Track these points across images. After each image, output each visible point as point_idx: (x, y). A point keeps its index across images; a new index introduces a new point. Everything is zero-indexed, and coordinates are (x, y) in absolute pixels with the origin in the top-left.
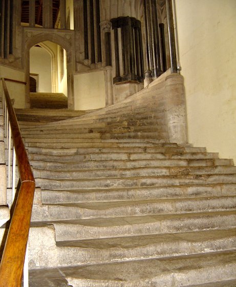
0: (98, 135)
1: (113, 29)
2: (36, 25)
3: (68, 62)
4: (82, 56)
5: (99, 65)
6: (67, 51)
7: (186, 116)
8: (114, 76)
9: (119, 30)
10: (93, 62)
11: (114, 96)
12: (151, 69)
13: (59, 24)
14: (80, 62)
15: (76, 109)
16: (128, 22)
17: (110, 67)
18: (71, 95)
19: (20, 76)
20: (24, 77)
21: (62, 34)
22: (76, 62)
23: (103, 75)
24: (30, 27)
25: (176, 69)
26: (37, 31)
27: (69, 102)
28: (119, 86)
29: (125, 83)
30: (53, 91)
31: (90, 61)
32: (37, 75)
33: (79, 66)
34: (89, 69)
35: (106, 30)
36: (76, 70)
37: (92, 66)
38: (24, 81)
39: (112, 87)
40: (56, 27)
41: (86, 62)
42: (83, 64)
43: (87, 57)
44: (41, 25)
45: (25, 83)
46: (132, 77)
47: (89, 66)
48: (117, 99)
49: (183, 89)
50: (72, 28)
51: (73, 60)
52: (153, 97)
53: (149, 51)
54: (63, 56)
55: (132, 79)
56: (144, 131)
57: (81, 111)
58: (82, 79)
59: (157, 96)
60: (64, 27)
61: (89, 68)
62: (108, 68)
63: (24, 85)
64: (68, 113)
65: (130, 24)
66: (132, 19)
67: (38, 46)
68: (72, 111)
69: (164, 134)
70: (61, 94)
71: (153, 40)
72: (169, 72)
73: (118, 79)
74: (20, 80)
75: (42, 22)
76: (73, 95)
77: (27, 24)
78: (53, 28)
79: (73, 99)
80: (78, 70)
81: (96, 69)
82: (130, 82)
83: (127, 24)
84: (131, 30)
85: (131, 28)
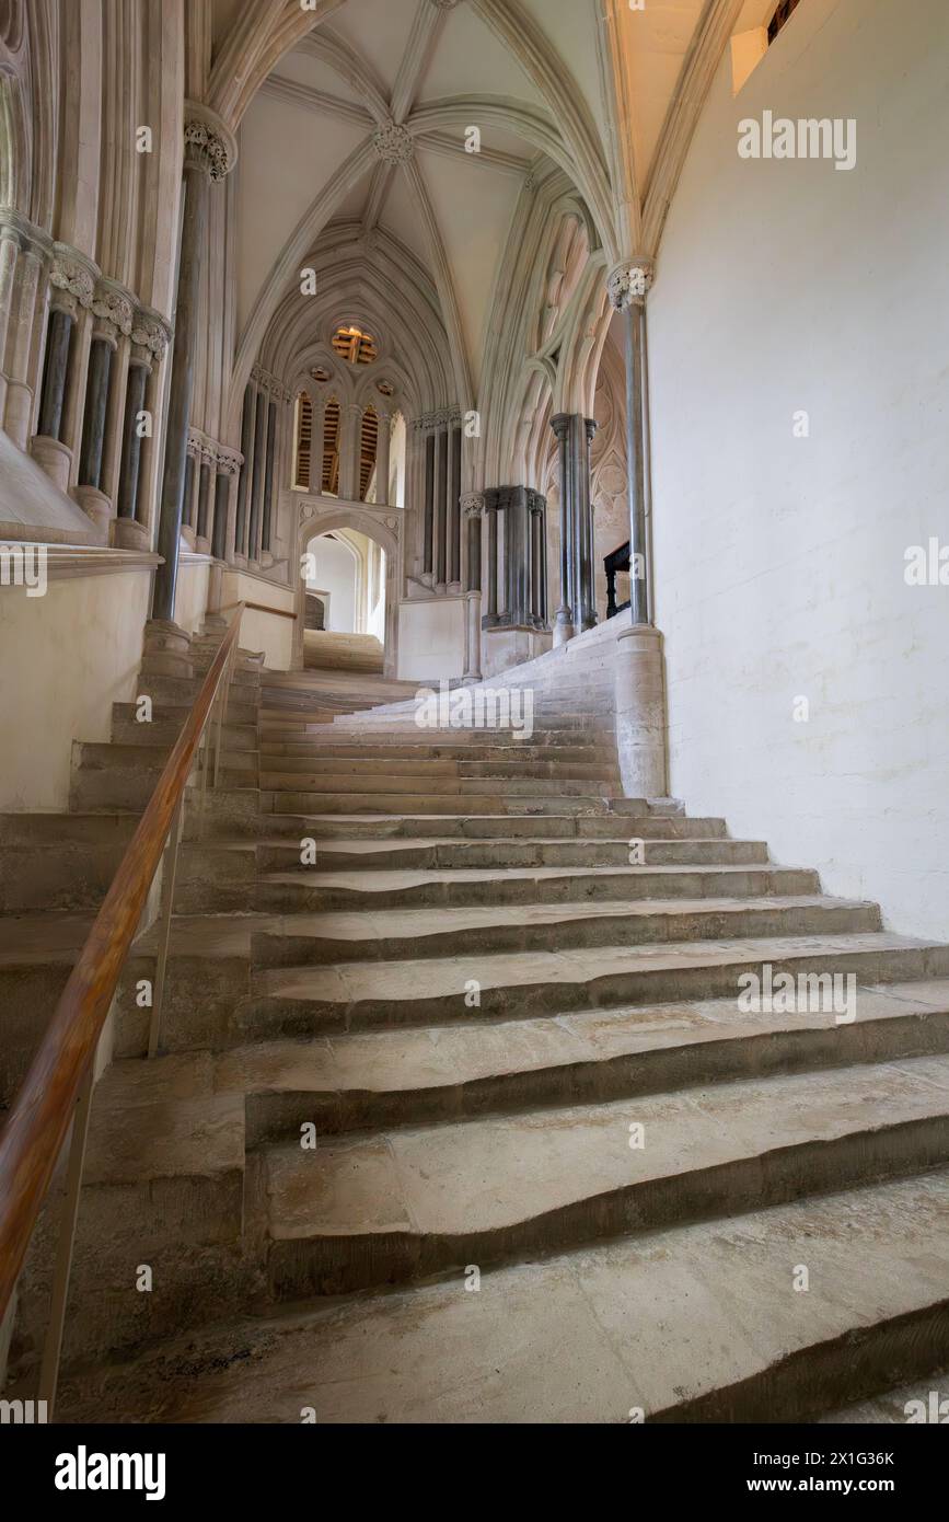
0: (454, 765)
1: (487, 511)
2: (324, 493)
3: (389, 575)
4: (418, 566)
5: (452, 589)
6: (388, 553)
7: (665, 729)
8: (484, 611)
9: (501, 514)
10: (442, 579)
11: (483, 657)
12: (570, 605)
13: (372, 495)
14: (412, 578)
15: (400, 677)
16: (520, 500)
17: (477, 592)
18: (391, 649)
19: (284, 599)
20: (292, 605)
21: (379, 516)
22: (407, 577)
23: (461, 608)
24: (310, 493)
25: (645, 614)
26: (327, 504)
27: (388, 662)
28: (494, 635)
29: (508, 630)
30: (357, 631)
31: (435, 578)
32: (326, 594)
33: (411, 585)
34: (432, 596)
35: (472, 513)
36: (406, 595)
37: (439, 589)
38: (292, 611)
39: (478, 636)
40: (367, 500)
41: (426, 579)
42: (420, 583)
43: (428, 568)
44: (336, 494)
45: (294, 616)
46: (522, 617)
47: (431, 588)
48: (487, 662)
49: (662, 664)
50: (400, 503)
51: (400, 571)
52: (584, 676)
53: (568, 566)
54: (379, 561)
55: (522, 623)
56: (561, 757)
57: (410, 682)
58: (417, 614)
59: (592, 675)
60: (383, 502)
61: (430, 593)
62: (472, 594)
63: (291, 620)
64: (385, 687)
65: (524, 502)
66: (529, 491)
67: (330, 536)
68: (393, 681)
69: (610, 768)
70: (372, 638)
71: (578, 540)
72: (625, 619)
73: (495, 620)
74: (283, 609)
75: (336, 487)
76: (396, 648)
77: (306, 489)
78: (362, 499)
79: (396, 656)
80: (409, 595)
81: (446, 596)
82: (518, 628)
83: (518, 503)
84: (525, 515)
85: (525, 510)
